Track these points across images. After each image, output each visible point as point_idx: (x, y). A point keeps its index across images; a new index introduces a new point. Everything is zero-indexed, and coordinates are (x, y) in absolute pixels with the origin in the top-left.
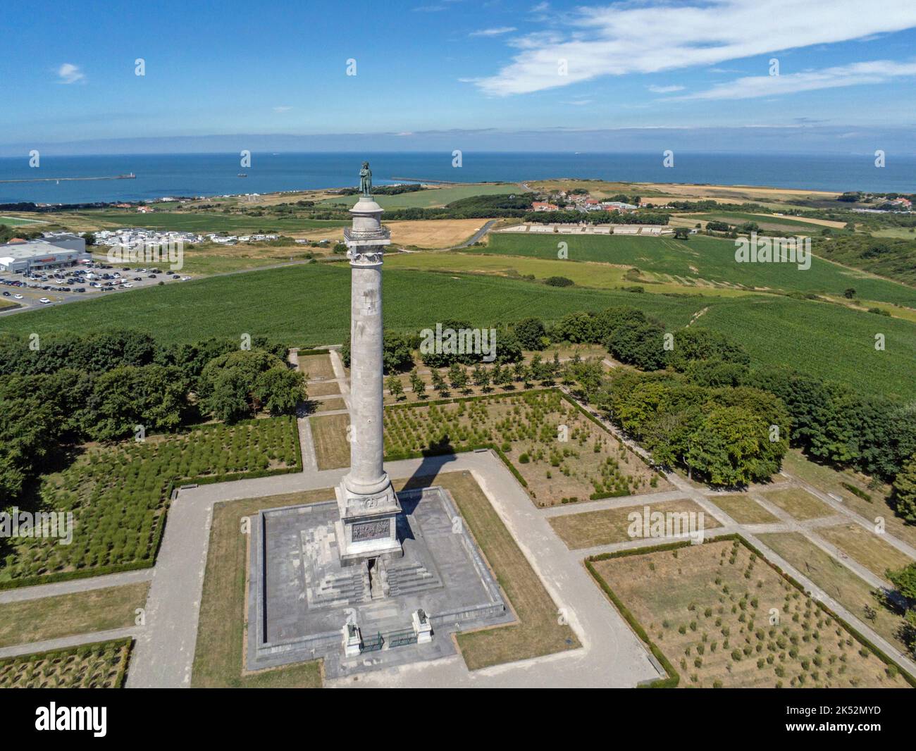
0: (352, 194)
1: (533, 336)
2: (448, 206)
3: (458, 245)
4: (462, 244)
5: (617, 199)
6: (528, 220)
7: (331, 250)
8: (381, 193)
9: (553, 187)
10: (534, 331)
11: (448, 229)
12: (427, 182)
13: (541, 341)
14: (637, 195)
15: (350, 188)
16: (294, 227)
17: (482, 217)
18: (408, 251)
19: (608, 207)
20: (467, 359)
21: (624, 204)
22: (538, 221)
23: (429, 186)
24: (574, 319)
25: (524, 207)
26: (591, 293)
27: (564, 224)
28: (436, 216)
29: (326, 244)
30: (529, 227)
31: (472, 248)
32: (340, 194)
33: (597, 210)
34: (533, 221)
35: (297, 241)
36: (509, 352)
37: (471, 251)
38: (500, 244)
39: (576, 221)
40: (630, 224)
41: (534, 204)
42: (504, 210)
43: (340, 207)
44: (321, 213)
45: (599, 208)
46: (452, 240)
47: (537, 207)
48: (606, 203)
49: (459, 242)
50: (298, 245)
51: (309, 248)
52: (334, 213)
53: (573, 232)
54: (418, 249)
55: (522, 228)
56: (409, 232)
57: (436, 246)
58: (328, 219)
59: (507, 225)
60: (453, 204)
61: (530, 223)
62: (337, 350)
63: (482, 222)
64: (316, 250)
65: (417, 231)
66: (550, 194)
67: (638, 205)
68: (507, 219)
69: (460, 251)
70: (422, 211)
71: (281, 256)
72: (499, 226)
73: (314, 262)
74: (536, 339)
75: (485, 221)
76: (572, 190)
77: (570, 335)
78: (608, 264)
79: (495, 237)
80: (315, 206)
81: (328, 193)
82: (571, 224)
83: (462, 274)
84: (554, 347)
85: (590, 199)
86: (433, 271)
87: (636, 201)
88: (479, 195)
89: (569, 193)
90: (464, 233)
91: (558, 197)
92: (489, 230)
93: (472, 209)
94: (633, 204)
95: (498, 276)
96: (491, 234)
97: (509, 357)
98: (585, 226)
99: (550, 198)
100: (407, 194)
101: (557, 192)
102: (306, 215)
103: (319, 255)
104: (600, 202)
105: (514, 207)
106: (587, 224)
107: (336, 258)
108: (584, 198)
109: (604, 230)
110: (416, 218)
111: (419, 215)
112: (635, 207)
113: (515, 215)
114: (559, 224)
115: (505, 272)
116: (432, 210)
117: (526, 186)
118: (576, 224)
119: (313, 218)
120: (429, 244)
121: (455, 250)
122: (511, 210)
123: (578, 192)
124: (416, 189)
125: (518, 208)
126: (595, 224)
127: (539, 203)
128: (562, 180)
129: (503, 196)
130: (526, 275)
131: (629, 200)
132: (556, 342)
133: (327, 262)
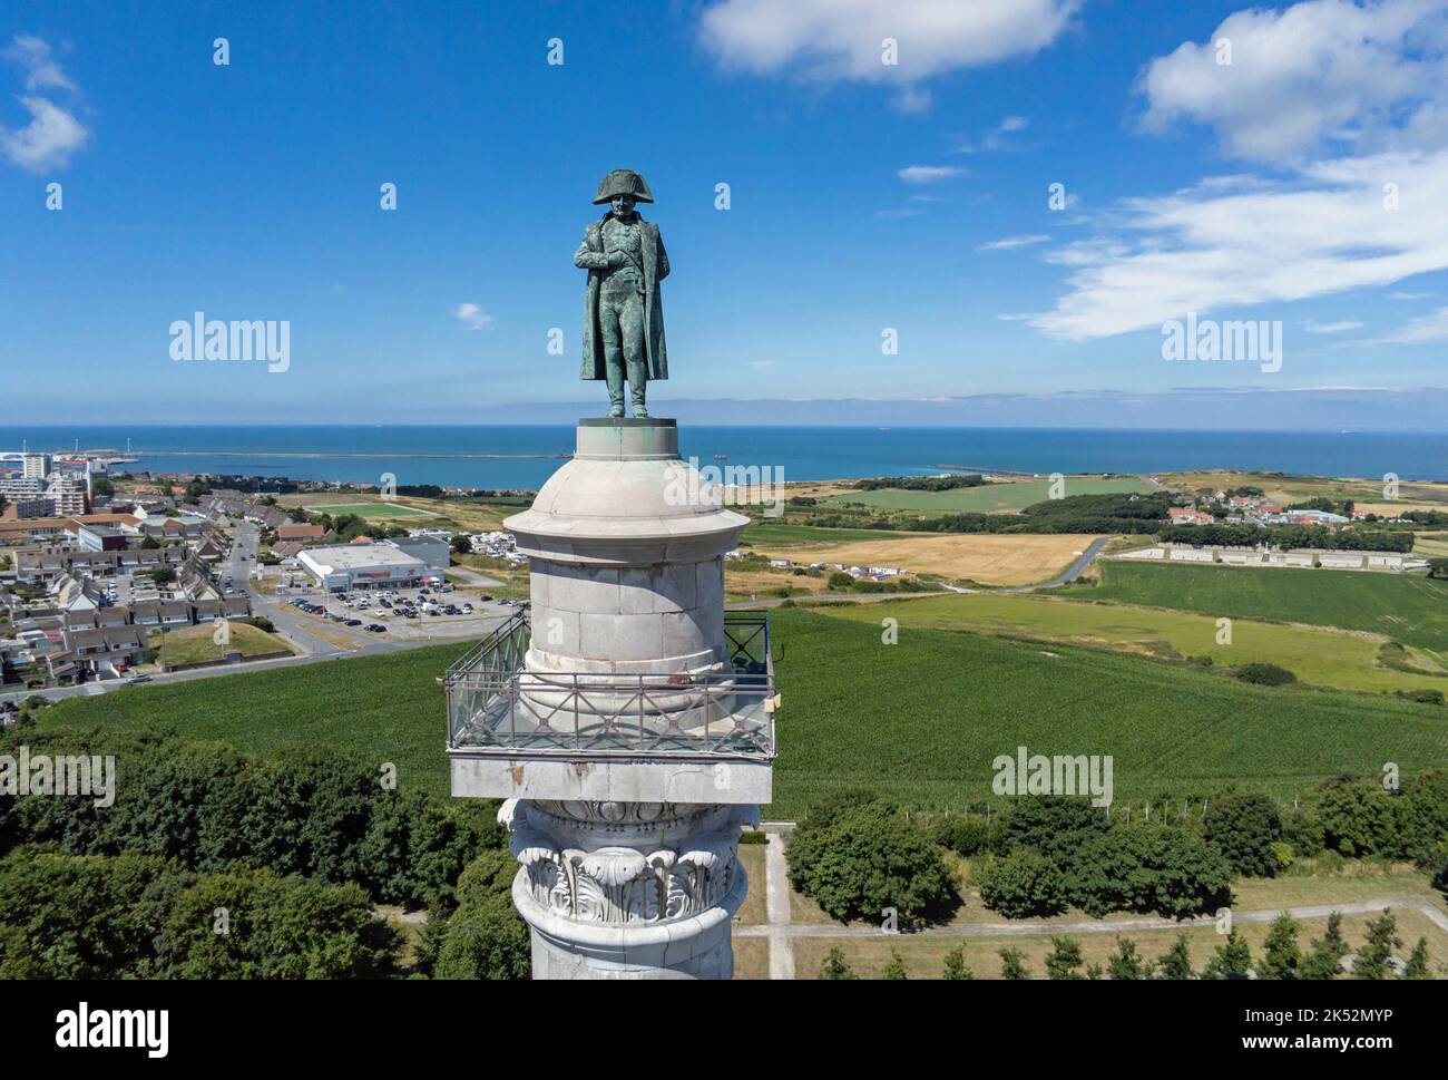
0: (874, 489)
1: (1255, 843)
2: (1026, 512)
3: (1046, 582)
4: (1053, 579)
5: (1313, 505)
6: (1166, 540)
7: (824, 582)
8: (918, 488)
9: (1202, 483)
10: (1258, 829)
11: (1027, 551)
12: (991, 473)
13: (1274, 855)
14: (1347, 499)
15: (873, 479)
16: (779, 538)
17: (1085, 532)
18: (960, 590)
19: (1299, 518)
20: (1093, 900)
21: (1326, 515)
22: (1185, 541)
23: (996, 479)
24: (1353, 798)
25: (1155, 515)
26: (1338, 704)
27: (1229, 548)
28: (1008, 528)
29: (817, 573)
30: (1167, 552)
31: (1075, 588)
32: (856, 487)
33: (1281, 525)
34: (1175, 542)
35: (773, 564)
36: (1202, 890)
37: (1071, 595)
38: (1121, 584)
39: (1250, 543)
40: (1345, 549)
41: (1172, 511)
42: (1122, 521)
43: (854, 509)
44: (825, 517)
45: (1284, 520)
46: (1035, 571)
47: (1178, 518)
48: (1296, 512)
49: (1049, 575)
50: (773, 570)
51: (790, 576)
52: (844, 517)
53: (1249, 563)
54: (976, 586)
55: (1156, 553)
56: (961, 554)
57: (1010, 581)
58: (834, 526)
59: (1130, 547)
60: (1033, 508)
61: (1170, 544)
62: (783, 836)
63: (1087, 540)
64: (800, 581)
65: (976, 553)
66: (1197, 495)
67: (1350, 516)
68: (1128, 536)
69: (1053, 592)
70: (983, 519)
71: (737, 590)
72: (1115, 549)
73: (791, 604)
74: (1263, 850)
75: (1092, 538)
76: (1235, 489)
77: (1340, 837)
78: (1331, 629)
79: (1113, 569)
80: (818, 505)
81: (839, 487)
82: (1242, 548)
83: (1063, 645)
84: (1303, 869)
85: (1268, 505)
86: (1006, 638)
87: (1347, 508)
88: (1078, 494)
89: (1230, 494)
90: (1056, 559)
91: (1212, 500)
92: (1099, 555)
93: (1066, 517)
94: (1341, 514)
95: (1135, 655)
96: (1102, 562)
97: (1200, 901)
98: (1267, 552)
99: (1198, 502)
100: (960, 491)
101: (1209, 492)
102: (801, 518)
103: (802, 591)
104: (1285, 510)
105: (1137, 516)
106: (1270, 548)
107: (832, 598)
108: (1255, 502)
109: (1302, 559)
110: (973, 530)
111: (979, 525)
112: (1344, 520)
113: (1142, 530)
114: (1221, 547)
115: (1148, 646)
116: (999, 518)
117: (1154, 481)
118: (1250, 549)
119: (811, 524)
120: (994, 576)
121: (1043, 592)
122: (1134, 520)
123: (1246, 492)
124: (975, 482)
125: (1146, 517)
126: (1284, 549)
127: (1180, 509)
128: (1215, 472)
129: (1118, 496)
130: (1195, 655)
131: (1335, 507)
132: (1307, 855)
133: (813, 605)
